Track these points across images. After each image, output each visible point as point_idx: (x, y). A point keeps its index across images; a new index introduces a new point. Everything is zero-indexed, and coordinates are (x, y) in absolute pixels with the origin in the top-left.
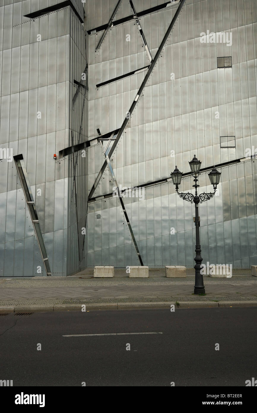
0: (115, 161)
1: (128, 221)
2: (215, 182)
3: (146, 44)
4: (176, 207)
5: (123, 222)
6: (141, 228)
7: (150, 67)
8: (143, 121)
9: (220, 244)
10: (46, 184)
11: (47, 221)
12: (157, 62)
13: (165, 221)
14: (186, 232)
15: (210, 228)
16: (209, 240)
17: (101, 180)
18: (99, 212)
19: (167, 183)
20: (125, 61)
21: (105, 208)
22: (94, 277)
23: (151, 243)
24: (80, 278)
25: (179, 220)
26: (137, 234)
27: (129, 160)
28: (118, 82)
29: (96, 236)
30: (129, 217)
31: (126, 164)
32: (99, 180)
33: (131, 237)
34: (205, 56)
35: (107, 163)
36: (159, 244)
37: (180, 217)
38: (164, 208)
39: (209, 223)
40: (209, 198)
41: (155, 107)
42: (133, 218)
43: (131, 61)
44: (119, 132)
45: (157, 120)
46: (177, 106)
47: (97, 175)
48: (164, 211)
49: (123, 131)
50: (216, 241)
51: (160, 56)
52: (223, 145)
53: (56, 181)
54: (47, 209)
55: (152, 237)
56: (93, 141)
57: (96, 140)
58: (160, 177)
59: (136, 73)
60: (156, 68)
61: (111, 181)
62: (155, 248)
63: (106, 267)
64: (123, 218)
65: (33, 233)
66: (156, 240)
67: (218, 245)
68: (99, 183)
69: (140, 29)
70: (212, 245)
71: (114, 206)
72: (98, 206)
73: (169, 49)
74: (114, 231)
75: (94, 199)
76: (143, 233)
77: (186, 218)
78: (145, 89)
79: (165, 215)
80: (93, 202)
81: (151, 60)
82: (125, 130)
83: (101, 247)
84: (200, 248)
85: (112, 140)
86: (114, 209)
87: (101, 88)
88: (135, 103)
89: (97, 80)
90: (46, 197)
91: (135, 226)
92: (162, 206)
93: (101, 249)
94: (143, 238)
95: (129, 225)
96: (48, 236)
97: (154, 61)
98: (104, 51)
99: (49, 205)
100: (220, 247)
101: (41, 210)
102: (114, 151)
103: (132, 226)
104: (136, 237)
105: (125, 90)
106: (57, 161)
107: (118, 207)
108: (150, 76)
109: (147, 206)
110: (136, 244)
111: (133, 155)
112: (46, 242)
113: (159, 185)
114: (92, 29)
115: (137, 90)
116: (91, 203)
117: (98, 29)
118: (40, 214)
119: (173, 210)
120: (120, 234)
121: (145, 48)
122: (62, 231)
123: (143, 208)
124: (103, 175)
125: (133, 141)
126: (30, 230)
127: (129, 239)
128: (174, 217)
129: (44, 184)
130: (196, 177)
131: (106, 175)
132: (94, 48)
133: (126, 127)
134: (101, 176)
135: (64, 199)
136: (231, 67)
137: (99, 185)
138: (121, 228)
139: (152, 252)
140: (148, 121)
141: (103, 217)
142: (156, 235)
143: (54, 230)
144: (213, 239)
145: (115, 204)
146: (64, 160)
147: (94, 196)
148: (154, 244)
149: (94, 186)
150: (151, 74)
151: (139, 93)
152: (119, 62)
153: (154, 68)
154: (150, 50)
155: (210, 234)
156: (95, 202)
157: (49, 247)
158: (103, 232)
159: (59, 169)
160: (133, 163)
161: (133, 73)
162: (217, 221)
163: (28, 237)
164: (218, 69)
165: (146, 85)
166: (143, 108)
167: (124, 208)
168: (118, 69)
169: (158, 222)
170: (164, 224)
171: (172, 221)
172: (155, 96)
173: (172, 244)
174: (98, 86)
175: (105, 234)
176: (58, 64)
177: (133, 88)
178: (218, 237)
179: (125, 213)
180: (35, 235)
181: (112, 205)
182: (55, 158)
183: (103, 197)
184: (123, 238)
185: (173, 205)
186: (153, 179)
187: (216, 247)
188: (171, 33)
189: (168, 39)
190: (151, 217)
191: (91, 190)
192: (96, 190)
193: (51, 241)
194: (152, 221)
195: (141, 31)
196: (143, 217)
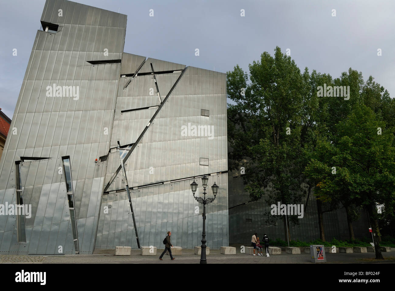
0: (128, 165)
1: (132, 211)
2: (215, 192)
3: (158, 91)
4: (168, 203)
5: (128, 212)
6: (142, 217)
7: (160, 107)
8: (151, 141)
9: (195, 231)
10: (86, 180)
11: (82, 209)
12: (165, 104)
13: (159, 212)
14: (173, 222)
15: (189, 219)
16: (188, 228)
17: (115, 178)
18: (111, 203)
19: (164, 185)
20: (144, 99)
21: (115, 201)
22: (116, 255)
23: (147, 230)
24: (105, 256)
25: (169, 213)
26: (138, 222)
27: (139, 166)
28: (137, 111)
29: (105, 222)
30: (134, 209)
31: (136, 169)
32: (114, 179)
33: (133, 224)
34: (194, 107)
35: (122, 167)
36: (153, 230)
37: (170, 210)
38: (160, 203)
39: (189, 216)
40: (211, 202)
41: (161, 133)
42: (136, 210)
43: (148, 100)
44: (133, 145)
45: (161, 141)
46: (175, 134)
47: (113, 174)
48: (159, 205)
49: (137, 145)
50: (192, 229)
51: (167, 101)
52: (201, 163)
53: (94, 178)
54: (83, 199)
55: (149, 224)
56: (113, 149)
57: (116, 149)
58: (159, 180)
59: (150, 108)
60: (163, 108)
61: (123, 180)
62: (150, 233)
63: (124, 247)
64: (129, 209)
65: (69, 218)
66: (152, 227)
67: (194, 232)
68: (114, 180)
69: (156, 82)
70: (190, 232)
71: (123, 199)
72: (111, 199)
73: (172, 98)
74: (120, 218)
75: (108, 193)
76: (142, 221)
77: (174, 211)
78: (155, 120)
79: (160, 208)
80: (107, 195)
81: (161, 102)
82: (138, 145)
83: (109, 232)
84: (205, 234)
85: (127, 150)
86: (123, 201)
87: (124, 113)
88: (147, 127)
89: (123, 108)
90: (84, 191)
91: (137, 216)
92: (159, 201)
93: (108, 233)
94: (142, 225)
95: (133, 215)
96: (81, 221)
97: (162, 103)
98: (130, 90)
99: (86, 197)
100: (195, 233)
101: (78, 200)
102: (129, 159)
103: (135, 215)
104: (137, 224)
105: (141, 118)
106: (97, 164)
107: (126, 200)
108: (159, 112)
109: (148, 201)
110: (136, 230)
111: (142, 163)
112: (79, 226)
113: (158, 186)
114: (123, 74)
115: (150, 120)
116: (105, 195)
117: (128, 75)
118: (77, 203)
119: (166, 204)
120: (125, 221)
121: (157, 94)
122: (93, 217)
123: (144, 202)
124: (117, 175)
125: (143, 153)
126: (67, 216)
127: (131, 226)
128: (166, 210)
129: (84, 180)
130: (205, 188)
131: (120, 175)
132: (123, 87)
133: (139, 142)
134: (116, 175)
135: (98, 193)
136: (209, 116)
137: (113, 183)
138: (126, 217)
139: (148, 236)
140: (155, 141)
141: (113, 207)
142: (152, 223)
143: (87, 217)
144: (191, 227)
145: (124, 198)
146: (102, 164)
147: (108, 190)
148: (150, 230)
149: (109, 183)
150: (160, 111)
151: (151, 121)
152: (139, 99)
153: (162, 108)
154: (161, 96)
155: (189, 224)
156: (109, 195)
157: (80, 230)
158: (112, 219)
159: (98, 170)
160: (142, 168)
161: (147, 108)
162: (194, 215)
163: (64, 221)
164: (201, 116)
165: (156, 117)
166: (152, 132)
167: (130, 201)
168: (138, 104)
169: (154, 213)
170: (159, 215)
171: (164, 212)
172: (161, 125)
173: (162, 230)
174: (122, 112)
175: (112, 221)
176: (108, 97)
177: (147, 118)
178: (194, 226)
179: (131, 205)
180: (70, 220)
181: (122, 198)
182: (96, 161)
183: (115, 192)
184: (126, 225)
185: (166, 201)
186: (154, 182)
187: (192, 233)
188: (175, 89)
189: (172, 92)
190: (150, 209)
191: (106, 186)
192: (110, 186)
193: (83, 226)
194: (150, 212)
195: (156, 83)
196: (144, 209)
